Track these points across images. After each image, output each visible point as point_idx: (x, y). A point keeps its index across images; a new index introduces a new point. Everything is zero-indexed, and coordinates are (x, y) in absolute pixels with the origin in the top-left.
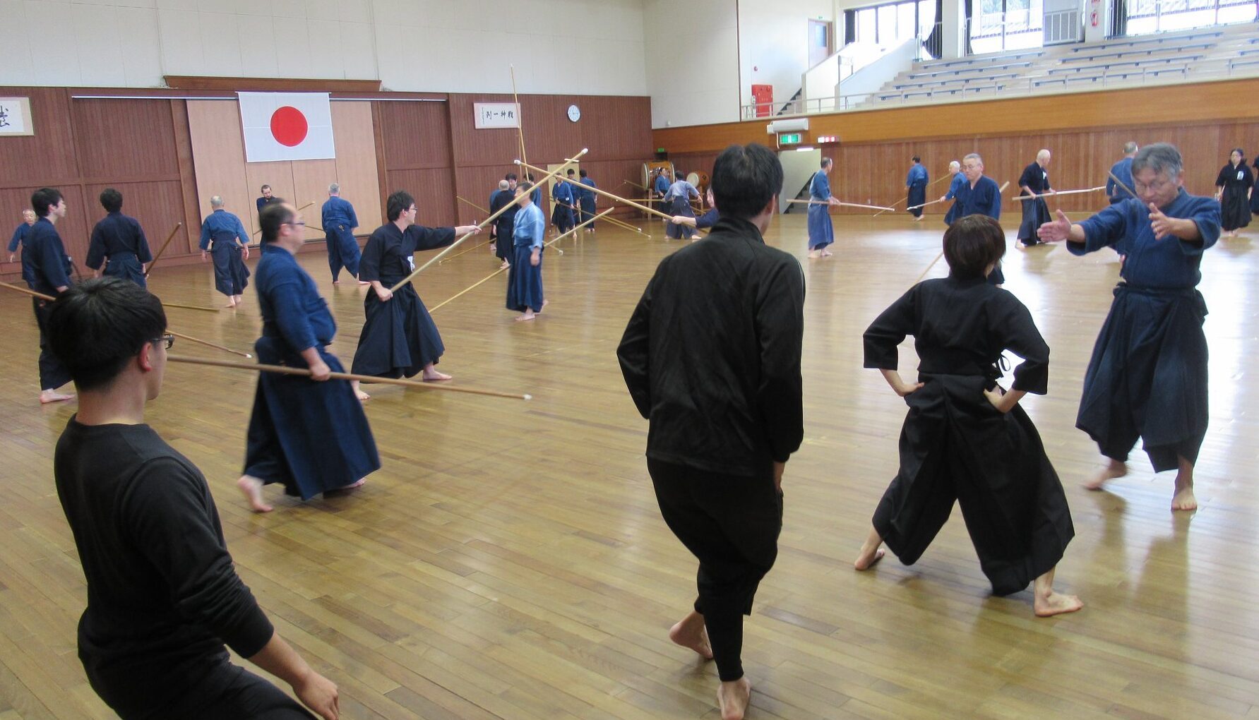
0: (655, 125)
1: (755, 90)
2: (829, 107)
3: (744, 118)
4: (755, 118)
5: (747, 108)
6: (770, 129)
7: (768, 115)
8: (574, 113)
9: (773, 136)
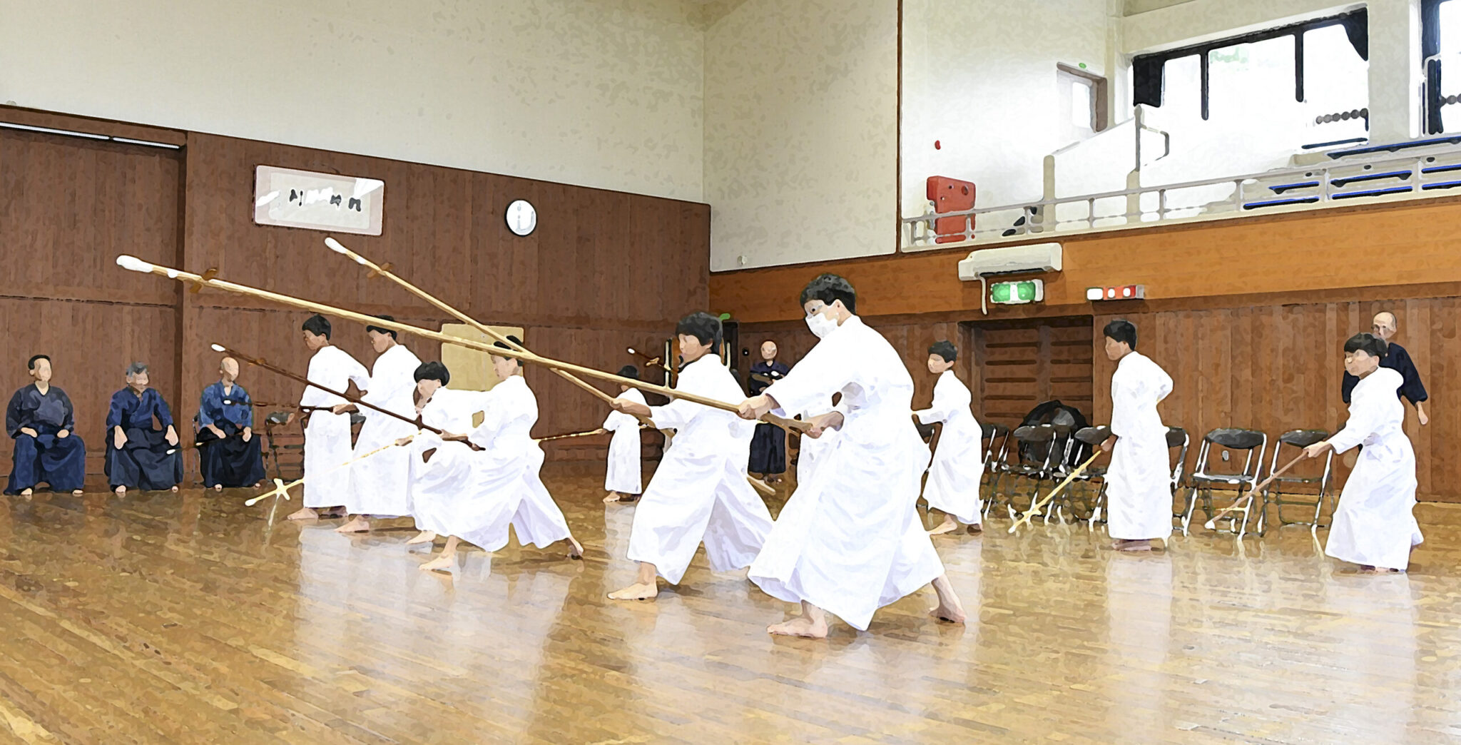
0: (720, 261)
1: (934, 188)
2: (1113, 216)
3: (905, 246)
4: (932, 244)
5: (914, 223)
6: (968, 268)
7: (963, 238)
8: (521, 217)
9: (972, 284)
